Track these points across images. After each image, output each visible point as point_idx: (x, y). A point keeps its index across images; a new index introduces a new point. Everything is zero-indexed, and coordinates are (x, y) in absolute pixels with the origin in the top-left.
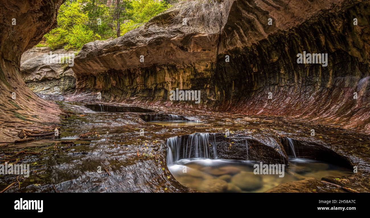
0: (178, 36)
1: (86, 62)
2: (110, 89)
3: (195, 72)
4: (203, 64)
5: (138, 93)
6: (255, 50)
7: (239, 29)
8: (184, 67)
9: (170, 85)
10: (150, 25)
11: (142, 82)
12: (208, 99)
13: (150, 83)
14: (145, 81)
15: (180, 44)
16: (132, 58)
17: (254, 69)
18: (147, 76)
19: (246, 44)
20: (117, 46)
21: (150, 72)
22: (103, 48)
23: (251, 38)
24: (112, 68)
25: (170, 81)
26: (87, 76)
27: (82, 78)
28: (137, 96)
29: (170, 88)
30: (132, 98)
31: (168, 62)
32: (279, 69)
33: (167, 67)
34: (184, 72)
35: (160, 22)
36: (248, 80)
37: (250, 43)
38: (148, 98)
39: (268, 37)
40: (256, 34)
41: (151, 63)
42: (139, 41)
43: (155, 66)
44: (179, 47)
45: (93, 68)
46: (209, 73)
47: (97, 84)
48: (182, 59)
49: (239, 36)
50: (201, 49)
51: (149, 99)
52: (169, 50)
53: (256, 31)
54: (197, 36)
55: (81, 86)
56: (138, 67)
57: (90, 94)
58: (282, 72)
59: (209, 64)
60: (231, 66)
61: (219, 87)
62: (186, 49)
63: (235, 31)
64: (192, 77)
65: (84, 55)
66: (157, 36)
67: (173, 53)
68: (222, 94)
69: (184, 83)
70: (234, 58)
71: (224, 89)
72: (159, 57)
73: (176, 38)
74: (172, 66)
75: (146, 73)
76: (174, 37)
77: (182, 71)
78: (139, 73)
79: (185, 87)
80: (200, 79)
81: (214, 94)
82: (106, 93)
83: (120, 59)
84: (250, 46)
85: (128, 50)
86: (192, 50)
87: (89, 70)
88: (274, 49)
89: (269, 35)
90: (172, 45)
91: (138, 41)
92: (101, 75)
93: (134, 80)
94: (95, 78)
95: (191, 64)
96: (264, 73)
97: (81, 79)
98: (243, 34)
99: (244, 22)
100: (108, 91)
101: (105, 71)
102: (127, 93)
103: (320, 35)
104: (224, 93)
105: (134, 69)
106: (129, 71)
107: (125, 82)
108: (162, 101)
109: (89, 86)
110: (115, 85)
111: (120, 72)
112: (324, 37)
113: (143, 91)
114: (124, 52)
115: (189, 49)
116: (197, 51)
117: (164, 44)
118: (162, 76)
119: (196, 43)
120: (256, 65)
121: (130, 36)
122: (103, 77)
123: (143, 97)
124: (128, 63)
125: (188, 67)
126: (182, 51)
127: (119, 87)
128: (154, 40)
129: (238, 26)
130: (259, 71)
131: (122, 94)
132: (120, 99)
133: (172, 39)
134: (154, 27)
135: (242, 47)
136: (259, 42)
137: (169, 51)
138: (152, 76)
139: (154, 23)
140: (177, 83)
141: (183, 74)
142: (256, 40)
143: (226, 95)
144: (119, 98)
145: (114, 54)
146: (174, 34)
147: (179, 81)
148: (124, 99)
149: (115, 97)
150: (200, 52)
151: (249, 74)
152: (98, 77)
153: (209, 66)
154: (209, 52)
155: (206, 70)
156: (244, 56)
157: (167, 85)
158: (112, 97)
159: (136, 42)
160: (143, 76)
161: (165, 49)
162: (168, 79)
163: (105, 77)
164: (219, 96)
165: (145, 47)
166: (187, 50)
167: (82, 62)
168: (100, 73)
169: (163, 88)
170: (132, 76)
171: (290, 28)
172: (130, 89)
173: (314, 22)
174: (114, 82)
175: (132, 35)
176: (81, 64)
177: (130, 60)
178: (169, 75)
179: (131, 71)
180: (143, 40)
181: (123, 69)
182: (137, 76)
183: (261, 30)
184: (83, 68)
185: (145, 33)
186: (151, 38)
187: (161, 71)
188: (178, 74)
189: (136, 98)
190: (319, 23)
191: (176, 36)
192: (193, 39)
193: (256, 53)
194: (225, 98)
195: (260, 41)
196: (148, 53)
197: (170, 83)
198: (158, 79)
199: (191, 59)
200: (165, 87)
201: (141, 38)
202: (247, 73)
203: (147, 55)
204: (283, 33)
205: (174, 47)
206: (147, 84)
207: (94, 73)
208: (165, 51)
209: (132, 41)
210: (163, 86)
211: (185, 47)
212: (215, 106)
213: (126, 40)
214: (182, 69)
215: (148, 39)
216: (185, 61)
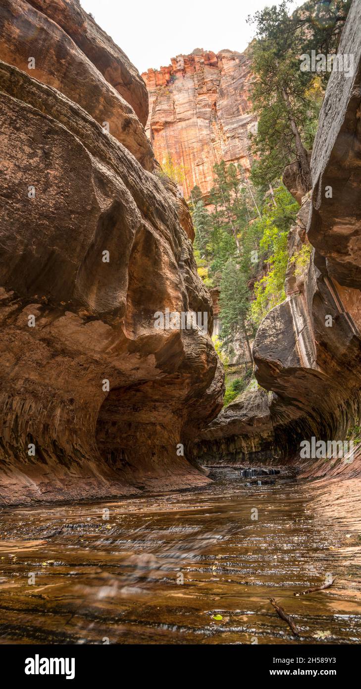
9: (246, 449)
13: (232, 448)
43: (234, 436)
61: (279, 447)
64: (260, 442)
68: (282, 453)
69: (255, 447)
72: (236, 430)
77: (252, 438)
80: (266, 443)
108: (242, 462)
111: (209, 442)
113: (227, 455)
124: (215, 436)
155: (269, 436)
166: (252, 425)
172: (218, 454)
181: (212, 439)
201: (223, 419)
205: (244, 425)
210: (241, 450)
212: (278, 462)
215: (228, 420)
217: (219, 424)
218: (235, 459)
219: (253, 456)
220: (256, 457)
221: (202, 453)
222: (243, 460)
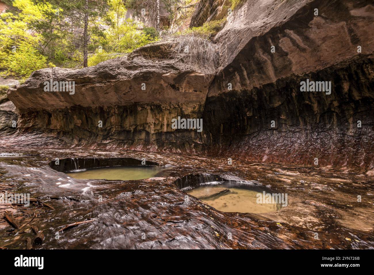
0: (172, 72)
1: (37, 94)
2: (72, 130)
3: (182, 114)
4: (191, 106)
5: (112, 135)
6: (254, 94)
7: (242, 71)
8: (170, 107)
9: (152, 126)
10: (134, 57)
11: (118, 123)
12: (194, 142)
13: (129, 123)
14: (122, 121)
15: (172, 82)
16: (108, 93)
17: (248, 113)
18: (125, 115)
19: (247, 87)
20: (88, 77)
21: (129, 112)
22: (67, 78)
23: (254, 82)
24: (78, 104)
25: (152, 123)
26: (37, 112)
27: (29, 115)
28: (111, 139)
29: (153, 130)
30: (105, 142)
31: (153, 101)
32: (279, 114)
33: (151, 107)
34: (170, 113)
35: (148, 55)
36: (239, 124)
37: (252, 86)
38: (125, 142)
39: (276, 81)
40: (262, 78)
41: (132, 101)
42: (121, 73)
43: (136, 104)
44: (171, 86)
45: (47, 103)
46: (195, 116)
47: (52, 123)
48: (170, 99)
49: (240, 78)
50: (193, 90)
51: (127, 142)
52: (157, 87)
53: (264, 74)
54: (193, 75)
55: (26, 125)
56: (115, 104)
57: (40, 136)
58: (283, 117)
59: (198, 106)
60: (222, 109)
62: (178, 88)
63: (236, 73)
65: (35, 84)
66: (145, 70)
67: (161, 91)
70: (227, 101)
71: (211, 132)
73: (168, 74)
74: (156, 106)
75: (124, 113)
76: (167, 73)
77: (168, 112)
78: (114, 112)
79: (169, 129)
81: (199, 137)
82: (65, 134)
83: (91, 93)
84: (250, 90)
85: (104, 83)
86: (184, 90)
87: (41, 105)
88: (278, 93)
89: (279, 79)
90: (162, 82)
91: (119, 74)
92: (60, 111)
93: (108, 120)
94: (50, 115)
95: (178, 105)
96: (260, 117)
97: (27, 115)
98: (246, 76)
99: (252, 63)
100: (68, 133)
101: (66, 107)
102: (97, 135)
103: (343, 81)
104: (211, 136)
105: (109, 107)
106: (101, 109)
107: (95, 121)
109: (39, 126)
110: (79, 125)
111: (89, 109)
112: (348, 84)
113: (119, 133)
114: (98, 85)
115: (180, 89)
116: (189, 91)
117: (153, 80)
118: (144, 116)
119: (189, 83)
120: (252, 110)
121: (108, 66)
122: (63, 115)
123: (120, 140)
124: (102, 99)
125: (175, 108)
126: (173, 90)
127: (86, 127)
128: (141, 74)
129: (243, 68)
130: (254, 116)
131: (90, 137)
132: (88, 143)
133: (164, 75)
134: (141, 59)
135: (241, 90)
136: (263, 86)
137: (158, 89)
138: (131, 116)
139: (141, 55)
140: (160, 124)
141: (168, 115)
142: (260, 84)
143: (214, 138)
144: (86, 142)
145: (84, 86)
146: (166, 70)
147: (163, 123)
148: (93, 143)
149: (80, 141)
150: (191, 93)
151: (241, 118)
152: (55, 115)
153: (196, 108)
154: (200, 93)
156: (239, 99)
157: (149, 126)
158: (74, 140)
159: (117, 75)
160: (121, 115)
161: (153, 86)
162: (150, 119)
163: (65, 114)
164: (206, 139)
165: (129, 81)
167: (30, 93)
168: (57, 110)
169: (144, 130)
170: (106, 115)
171: (307, 73)
173: (341, 67)
174: (79, 122)
175: (111, 65)
176: (29, 97)
177: (105, 95)
178: (151, 116)
179: (104, 109)
180: (126, 73)
181: (93, 106)
182: (112, 115)
183: (270, 73)
184: (32, 102)
185: (129, 64)
186: (137, 72)
187: (143, 111)
188: (162, 115)
189: (110, 141)
190: (348, 69)
191: (169, 72)
192: (187, 78)
193: (255, 97)
194: (212, 141)
195: (265, 85)
196: (130, 89)
197: (153, 124)
198: (138, 120)
199: (179, 99)
200: (147, 129)
201: (124, 70)
202: (239, 117)
203: (129, 92)
204: (295, 78)
205: (165, 85)
206: (125, 125)
207: (49, 109)
208: (152, 88)
209: (111, 72)
211: (177, 86)
213: (101, 70)
214: (168, 109)
215: (134, 72)
216: (172, 102)
217: (114, 77)
218: (133, 141)
219: (164, 137)
220: (167, 139)
221: (72, 126)
222: (147, 143)
